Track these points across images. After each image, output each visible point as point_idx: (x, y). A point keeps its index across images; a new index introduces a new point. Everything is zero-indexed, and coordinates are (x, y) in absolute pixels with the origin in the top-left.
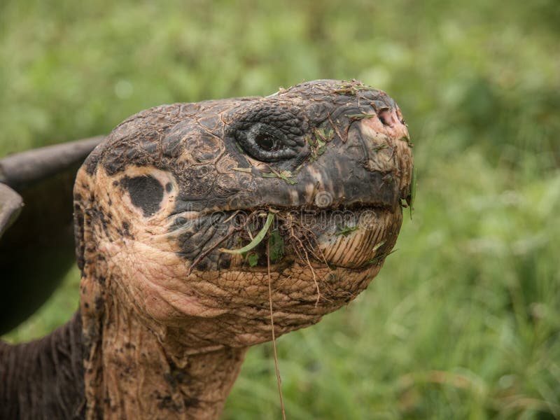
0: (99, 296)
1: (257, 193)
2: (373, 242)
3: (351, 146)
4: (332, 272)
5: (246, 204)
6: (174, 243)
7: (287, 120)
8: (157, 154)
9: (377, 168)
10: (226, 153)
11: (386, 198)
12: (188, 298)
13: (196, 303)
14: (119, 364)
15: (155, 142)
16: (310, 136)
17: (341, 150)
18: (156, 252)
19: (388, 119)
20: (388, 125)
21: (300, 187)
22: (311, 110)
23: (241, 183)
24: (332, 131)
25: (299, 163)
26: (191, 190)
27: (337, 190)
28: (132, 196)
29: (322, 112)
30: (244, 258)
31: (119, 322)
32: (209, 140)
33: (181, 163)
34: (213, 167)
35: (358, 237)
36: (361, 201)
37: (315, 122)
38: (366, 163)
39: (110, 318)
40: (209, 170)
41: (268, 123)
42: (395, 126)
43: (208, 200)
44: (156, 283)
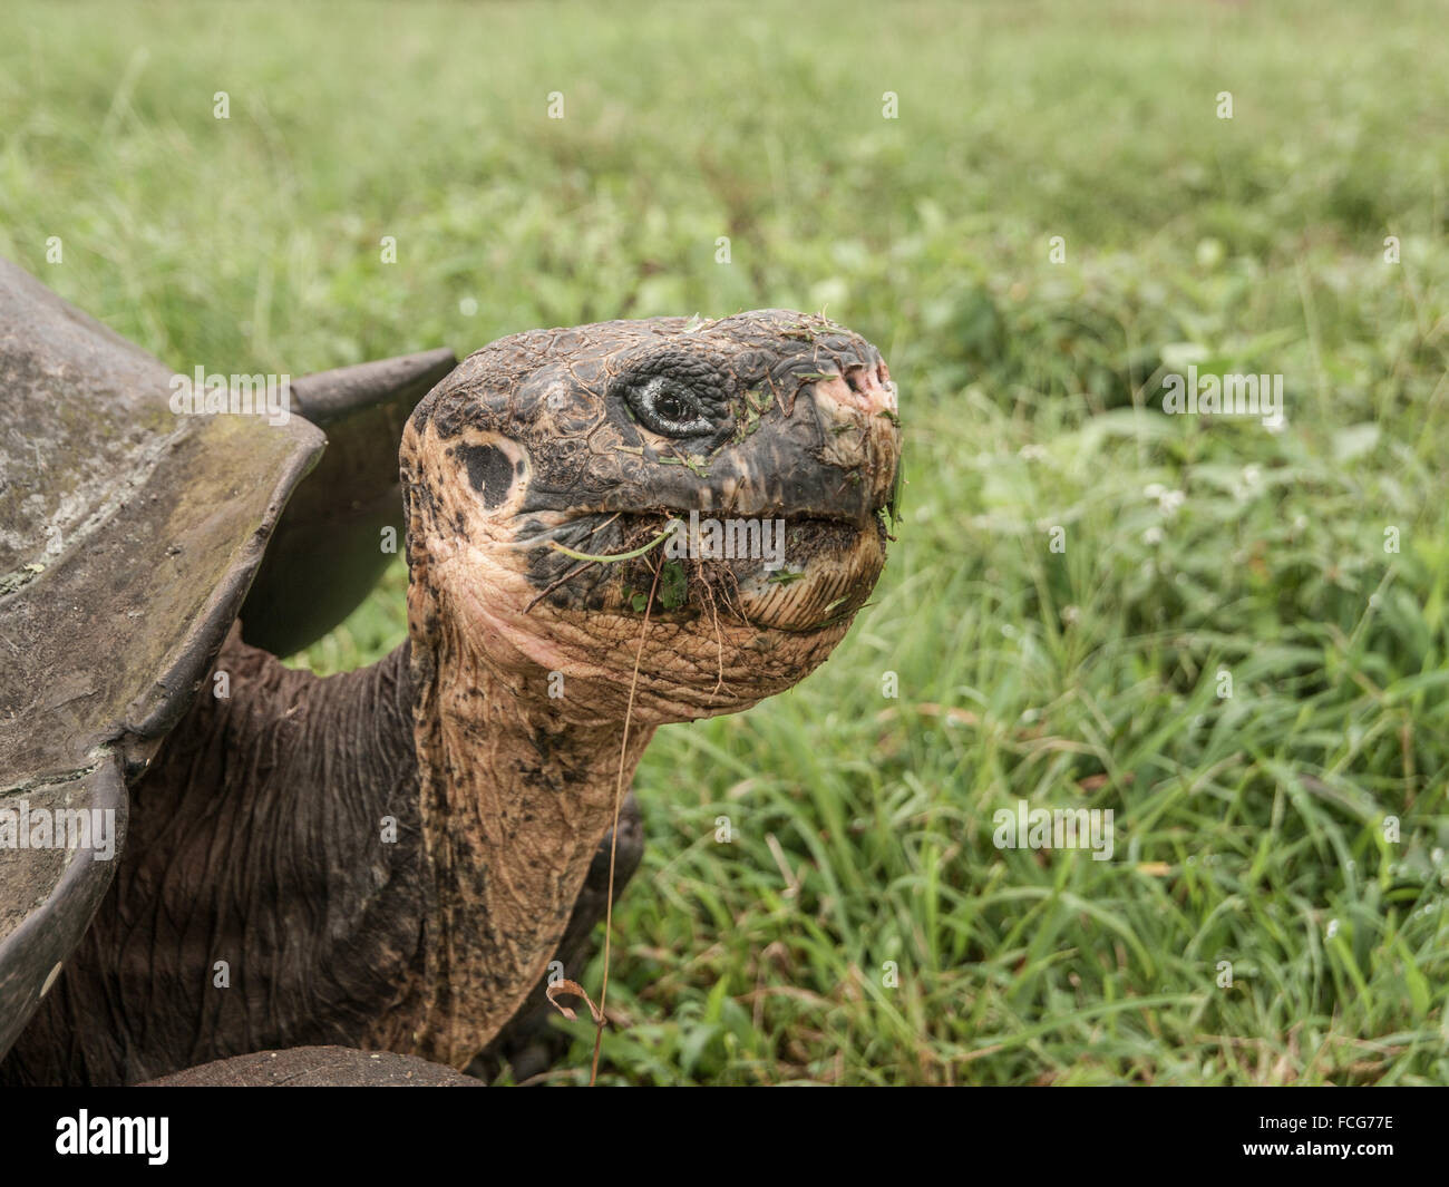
0: (431, 615)
1: (649, 488)
2: (827, 598)
3: (799, 423)
4: (760, 635)
5: (632, 504)
6: (521, 559)
7: (700, 374)
8: (506, 414)
9: (836, 461)
10: (606, 421)
11: (849, 508)
12: (542, 642)
13: (555, 651)
14: (461, 719)
15: (505, 396)
16: (736, 403)
17: (782, 429)
18: (496, 569)
19: (861, 383)
20: (860, 392)
21: (715, 483)
22: (742, 361)
23: (625, 470)
24: (771, 397)
25: (718, 443)
26: (549, 476)
27: (771, 491)
28: (471, 475)
29: (759, 365)
30: (626, 598)
31: (461, 657)
32: (583, 400)
33: (538, 433)
34: (585, 443)
35: (804, 589)
36: (809, 509)
37: (745, 380)
38: (818, 453)
39: (450, 646)
40: (578, 447)
41: (673, 378)
42: (871, 394)
43: (573, 494)
44: (495, 615)
